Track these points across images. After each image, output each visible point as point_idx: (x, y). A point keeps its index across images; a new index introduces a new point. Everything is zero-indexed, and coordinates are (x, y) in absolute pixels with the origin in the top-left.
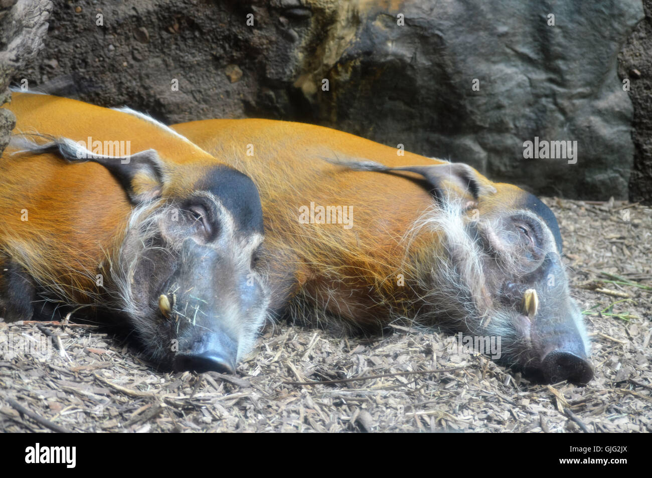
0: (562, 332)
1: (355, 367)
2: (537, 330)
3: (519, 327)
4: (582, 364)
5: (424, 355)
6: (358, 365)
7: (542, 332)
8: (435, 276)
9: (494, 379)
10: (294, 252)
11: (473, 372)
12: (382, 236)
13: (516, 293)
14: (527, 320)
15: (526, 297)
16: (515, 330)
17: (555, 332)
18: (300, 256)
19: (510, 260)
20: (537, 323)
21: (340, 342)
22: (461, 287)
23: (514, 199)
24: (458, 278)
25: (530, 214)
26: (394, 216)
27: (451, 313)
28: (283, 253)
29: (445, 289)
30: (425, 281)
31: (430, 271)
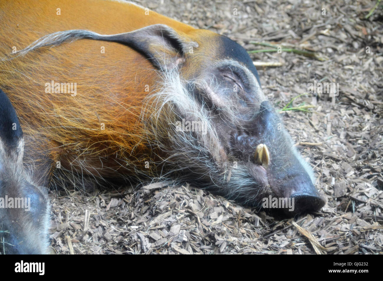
0: (294, 176)
1: (139, 245)
2: (274, 177)
3: (258, 177)
4: (317, 200)
5: (189, 219)
6: (141, 243)
7: (279, 179)
8: (172, 139)
9: (246, 224)
10: (43, 136)
11: (231, 225)
12: (117, 109)
13: (247, 147)
14: (262, 169)
15: (259, 151)
16: (254, 180)
17: (289, 177)
18: (50, 138)
19: (231, 112)
20: (272, 172)
21: (95, 199)
22: (200, 149)
23: (215, 50)
24: (196, 142)
25: (233, 63)
26: (120, 87)
27: (193, 169)
28: (34, 139)
29: (185, 152)
30: (162, 142)
31: (168, 136)
